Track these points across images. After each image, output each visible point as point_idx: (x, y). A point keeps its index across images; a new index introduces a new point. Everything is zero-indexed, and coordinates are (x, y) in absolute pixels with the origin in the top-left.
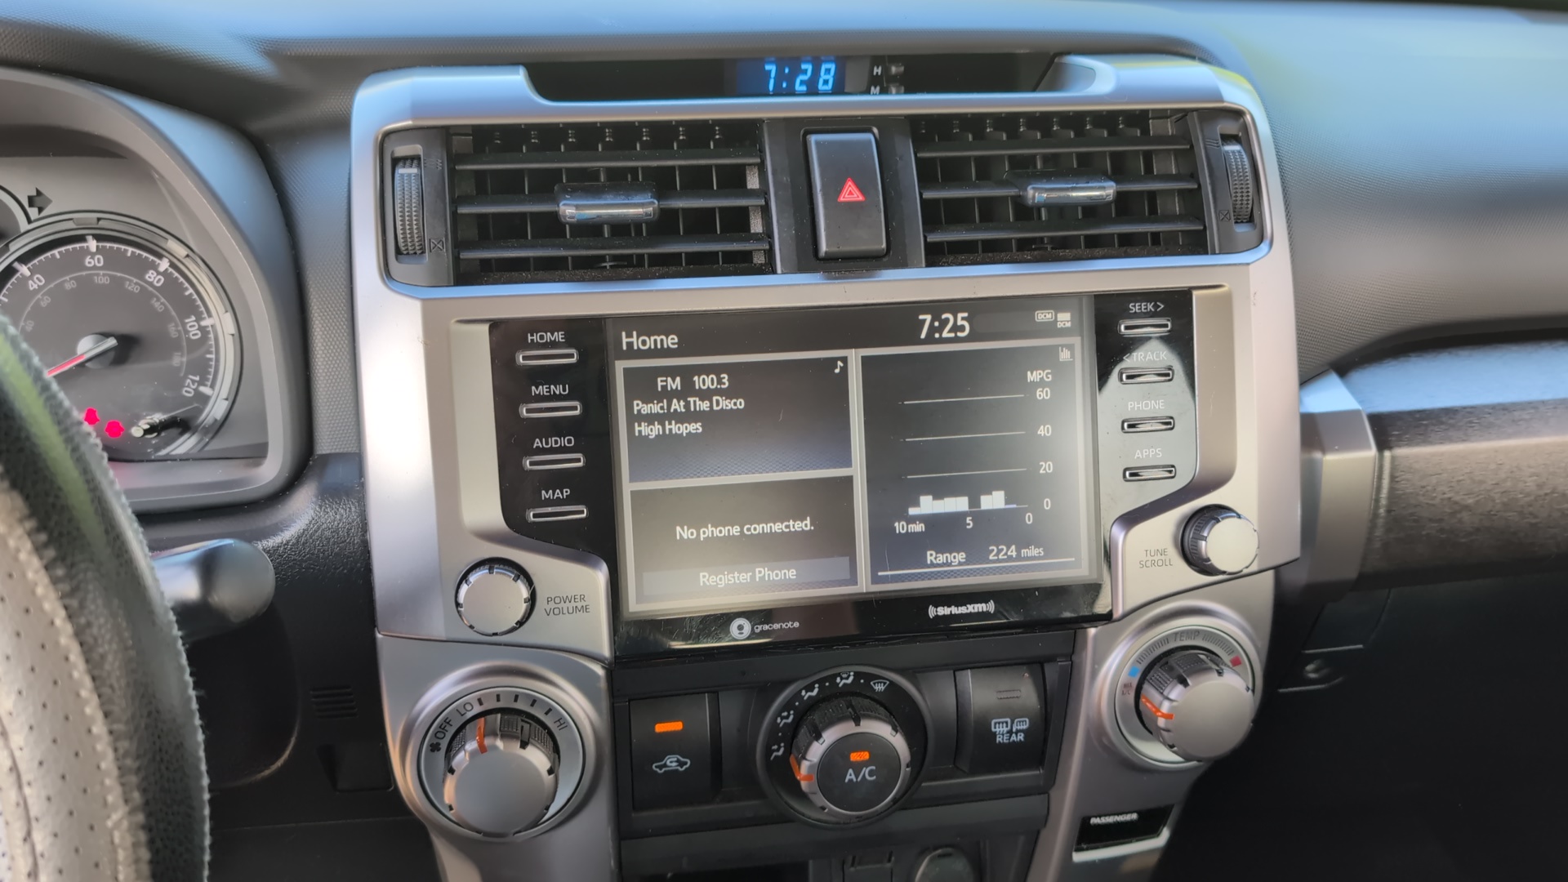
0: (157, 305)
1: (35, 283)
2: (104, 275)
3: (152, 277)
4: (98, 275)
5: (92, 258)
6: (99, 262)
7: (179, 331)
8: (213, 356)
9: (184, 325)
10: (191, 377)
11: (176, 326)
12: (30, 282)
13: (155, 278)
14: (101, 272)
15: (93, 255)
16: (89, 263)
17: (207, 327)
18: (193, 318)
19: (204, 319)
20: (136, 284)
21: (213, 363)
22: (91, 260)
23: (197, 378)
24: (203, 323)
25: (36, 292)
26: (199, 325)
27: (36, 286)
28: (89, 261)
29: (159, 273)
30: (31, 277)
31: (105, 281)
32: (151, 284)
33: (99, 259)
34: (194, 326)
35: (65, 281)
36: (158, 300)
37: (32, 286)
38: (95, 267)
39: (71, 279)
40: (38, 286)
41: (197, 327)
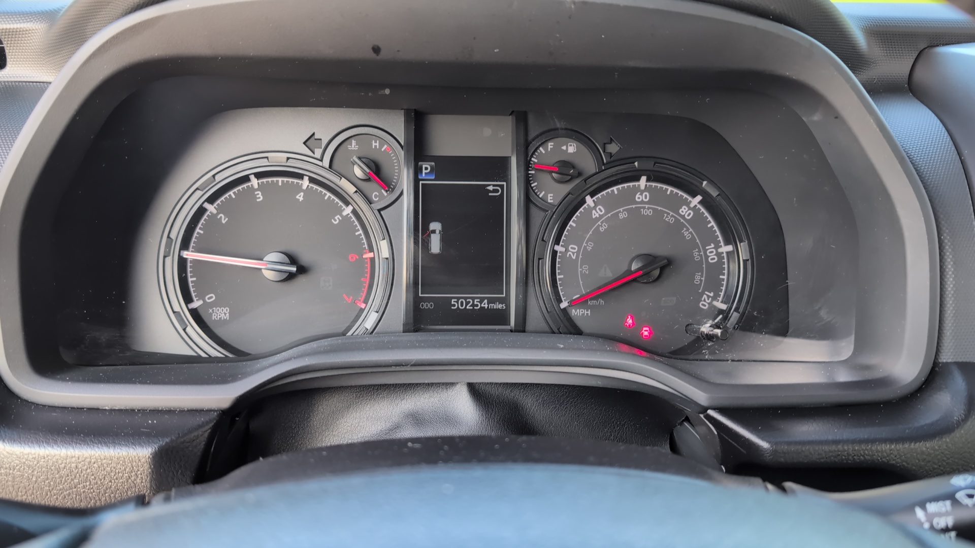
0: (686, 234)
1: (597, 213)
2: (649, 208)
3: (685, 211)
4: (644, 208)
5: (641, 194)
6: (646, 198)
7: (701, 256)
8: (725, 277)
9: (705, 251)
10: (706, 293)
11: (699, 251)
12: (594, 212)
13: (686, 212)
14: (647, 206)
15: (642, 192)
16: (639, 198)
17: (723, 253)
18: (713, 246)
19: (721, 246)
20: (672, 216)
21: (725, 283)
22: (640, 196)
23: (712, 294)
24: (720, 250)
25: (597, 219)
26: (717, 251)
27: (597, 215)
28: (638, 197)
29: (690, 208)
30: (595, 208)
31: (649, 213)
32: (683, 217)
33: (646, 195)
34: (712, 252)
35: (620, 212)
36: (688, 230)
37: (595, 214)
38: (642, 202)
39: (624, 210)
40: (599, 215)
41: (715, 253)
